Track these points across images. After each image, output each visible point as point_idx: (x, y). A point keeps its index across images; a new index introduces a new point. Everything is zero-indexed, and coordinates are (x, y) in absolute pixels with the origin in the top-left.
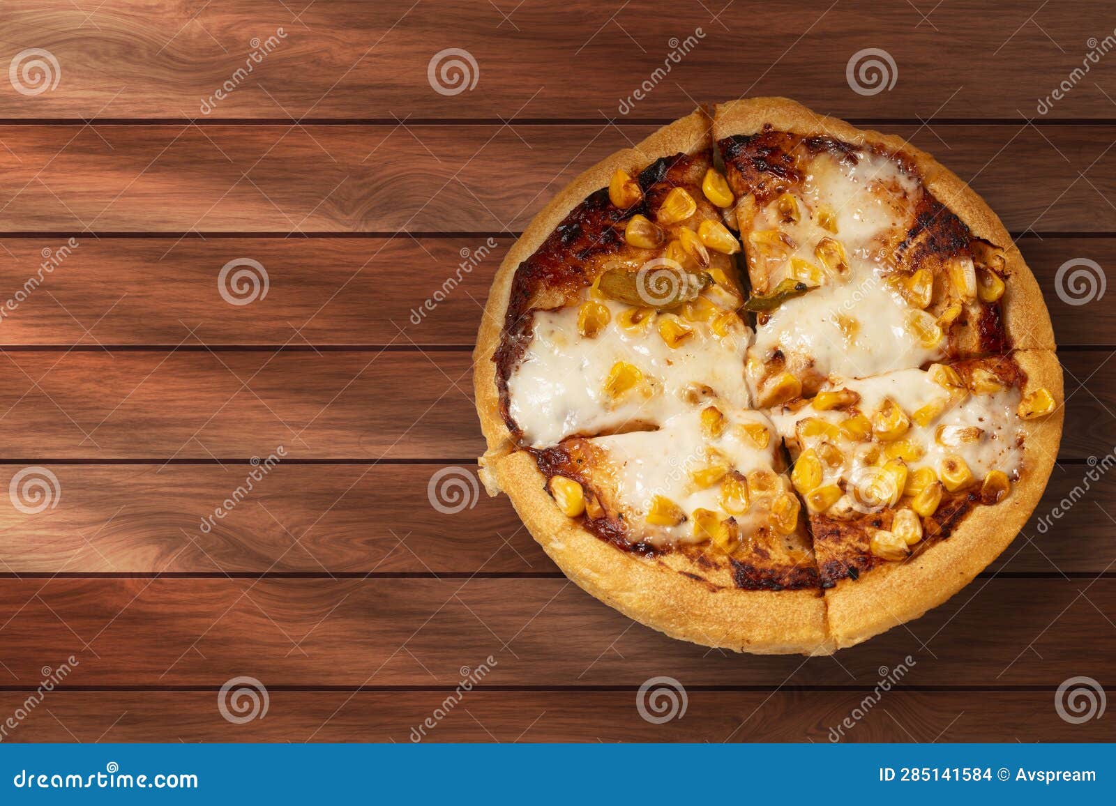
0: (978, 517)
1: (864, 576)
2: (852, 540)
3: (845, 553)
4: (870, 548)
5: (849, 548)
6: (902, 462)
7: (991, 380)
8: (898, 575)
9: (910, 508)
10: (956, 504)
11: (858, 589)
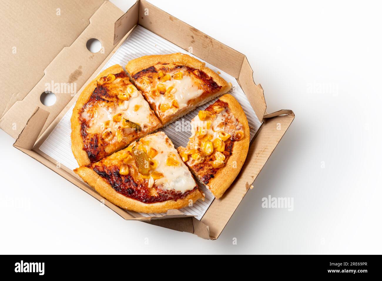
0: (237, 145)
1: (215, 176)
2: (206, 168)
3: (207, 172)
4: (213, 167)
5: (207, 170)
6: (209, 141)
7: (219, 108)
8: (224, 171)
9: (218, 151)
10: (229, 144)
11: (216, 180)
